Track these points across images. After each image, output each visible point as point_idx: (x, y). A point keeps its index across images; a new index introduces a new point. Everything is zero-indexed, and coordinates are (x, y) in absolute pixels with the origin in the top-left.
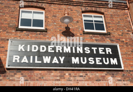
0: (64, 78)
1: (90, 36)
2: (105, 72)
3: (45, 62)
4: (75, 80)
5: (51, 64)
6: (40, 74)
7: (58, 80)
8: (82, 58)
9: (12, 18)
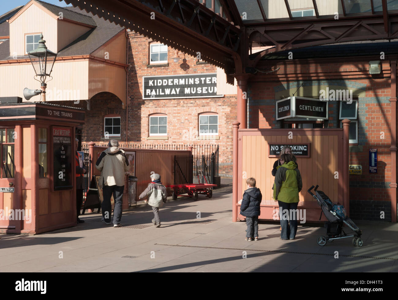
0: (180, 105)
1: (202, 66)
2: (210, 99)
3: (166, 94)
4: (187, 107)
5: (170, 95)
6: (164, 103)
7: (175, 107)
8: (192, 88)
9: (144, 56)
